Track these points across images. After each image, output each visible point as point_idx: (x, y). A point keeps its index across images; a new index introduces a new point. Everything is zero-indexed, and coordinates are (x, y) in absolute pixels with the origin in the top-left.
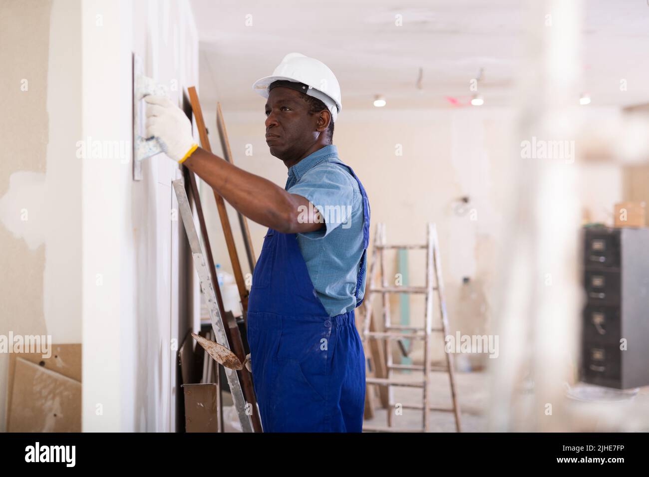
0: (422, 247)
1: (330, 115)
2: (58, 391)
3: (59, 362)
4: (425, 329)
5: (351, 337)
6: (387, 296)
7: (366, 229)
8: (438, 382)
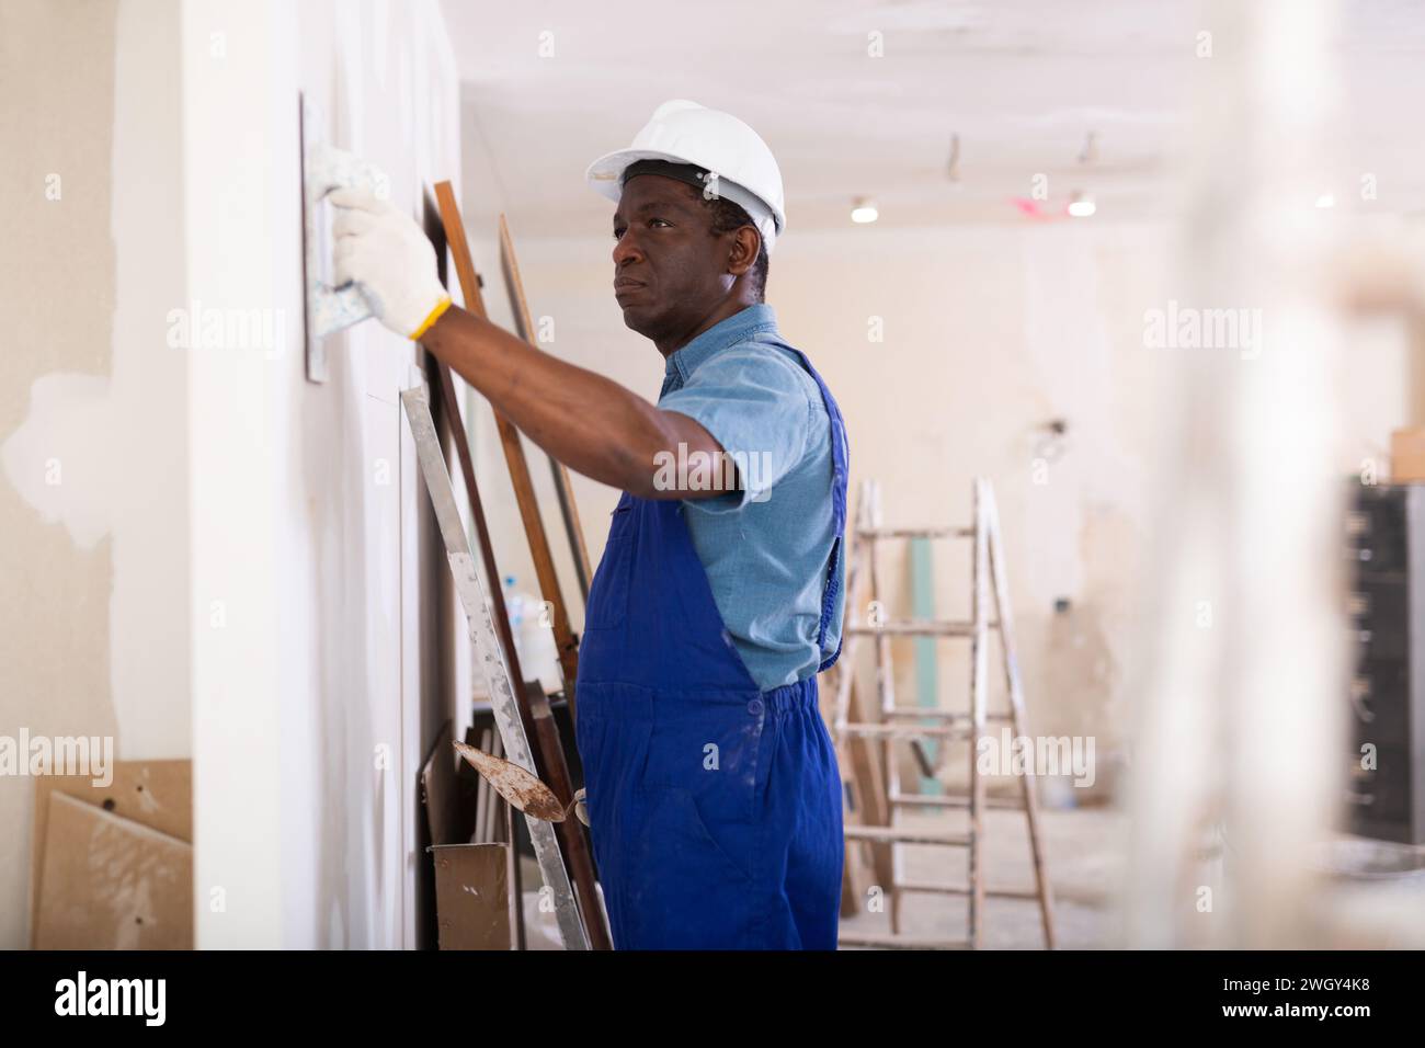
0: (964, 533)
1: (758, 237)
2: (144, 866)
3: (148, 802)
4: (971, 716)
5: (810, 736)
6: (886, 642)
7: (840, 491)
8: (1002, 831)
